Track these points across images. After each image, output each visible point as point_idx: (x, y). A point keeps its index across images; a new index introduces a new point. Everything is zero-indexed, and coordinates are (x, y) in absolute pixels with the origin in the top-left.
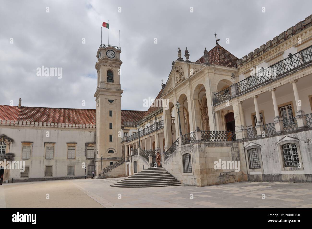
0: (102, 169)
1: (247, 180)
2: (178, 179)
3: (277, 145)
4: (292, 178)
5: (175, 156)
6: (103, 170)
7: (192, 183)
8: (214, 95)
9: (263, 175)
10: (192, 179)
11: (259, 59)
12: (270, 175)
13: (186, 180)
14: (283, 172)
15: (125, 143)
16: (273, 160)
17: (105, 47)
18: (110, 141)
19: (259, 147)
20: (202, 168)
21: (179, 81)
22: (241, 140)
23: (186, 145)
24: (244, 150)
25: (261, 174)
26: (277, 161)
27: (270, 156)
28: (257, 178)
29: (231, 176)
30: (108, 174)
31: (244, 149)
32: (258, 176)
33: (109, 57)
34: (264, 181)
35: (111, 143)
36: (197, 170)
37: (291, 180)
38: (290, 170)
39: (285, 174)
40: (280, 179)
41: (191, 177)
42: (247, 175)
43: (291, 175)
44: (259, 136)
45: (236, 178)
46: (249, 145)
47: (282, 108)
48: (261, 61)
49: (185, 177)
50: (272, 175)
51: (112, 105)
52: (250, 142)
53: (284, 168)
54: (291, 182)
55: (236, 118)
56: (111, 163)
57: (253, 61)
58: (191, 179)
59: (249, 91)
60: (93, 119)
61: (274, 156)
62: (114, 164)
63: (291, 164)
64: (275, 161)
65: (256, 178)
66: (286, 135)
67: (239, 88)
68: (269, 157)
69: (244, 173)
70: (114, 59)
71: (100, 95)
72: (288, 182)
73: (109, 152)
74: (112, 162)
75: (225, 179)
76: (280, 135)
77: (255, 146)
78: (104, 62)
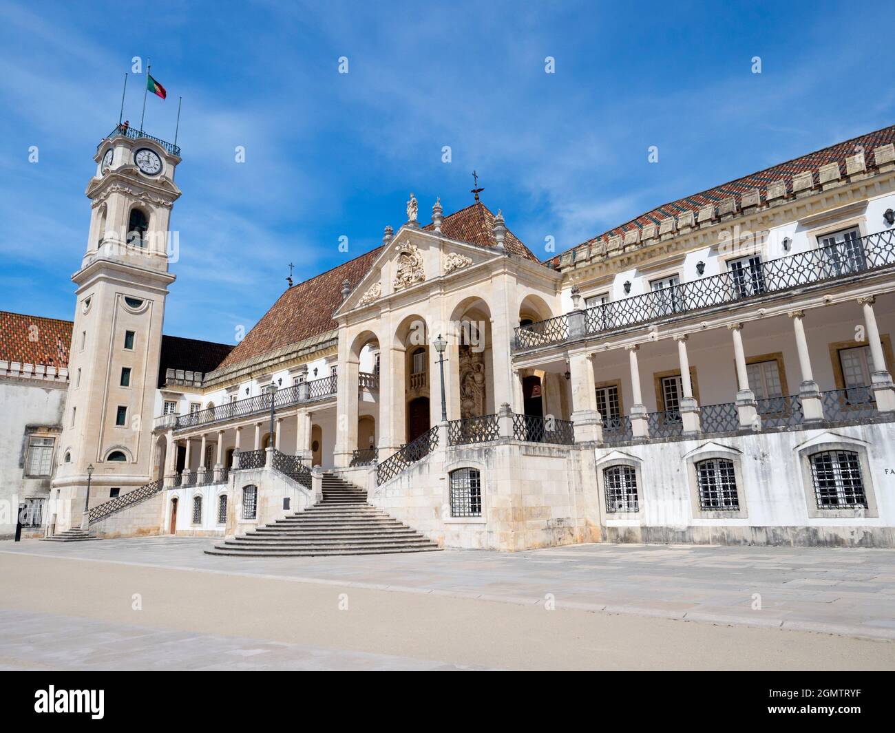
0: (87, 509)
1: (600, 539)
2: (428, 535)
3: (685, 461)
4: (718, 535)
5: (420, 473)
6: (90, 511)
7: (480, 543)
8: (515, 329)
9: (643, 528)
10: (480, 533)
11: (622, 261)
12: (661, 527)
13: (458, 536)
14: (697, 522)
15: (170, 432)
16: (673, 493)
17: (133, 136)
18: (118, 423)
19: (637, 462)
20: (516, 505)
21: (408, 280)
22: (589, 444)
23: (463, 447)
24: (594, 469)
25: (639, 525)
26: (683, 496)
27: (664, 484)
28: (627, 535)
29: (566, 530)
30: (105, 525)
31: (594, 465)
32: (629, 531)
33: (141, 170)
34: (646, 540)
35: (119, 429)
36: (501, 511)
37: (715, 540)
38: (714, 518)
39: (702, 527)
40: (687, 538)
41: (477, 528)
42: (600, 529)
43: (716, 528)
44: (637, 437)
45: (575, 534)
46: (608, 458)
47: (666, 379)
48: (627, 266)
49: (455, 528)
50: (667, 528)
51: (137, 314)
52: (612, 449)
53: (699, 513)
54: (715, 544)
55: (576, 392)
56: (114, 492)
57: (607, 262)
58: (477, 532)
59: (620, 332)
60: (58, 350)
61: (674, 485)
62: (123, 497)
63: (715, 503)
64: (677, 495)
65: (625, 535)
66: (708, 440)
67: (590, 321)
68: (663, 487)
69: (591, 521)
70: (158, 178)
71: (99, 278)
72: (709, 543)
73: (110, 455)
74: (118, 489)
75: (556, 535)
76: (694, 438)
77: (625, 460)
78: (125, 180)
